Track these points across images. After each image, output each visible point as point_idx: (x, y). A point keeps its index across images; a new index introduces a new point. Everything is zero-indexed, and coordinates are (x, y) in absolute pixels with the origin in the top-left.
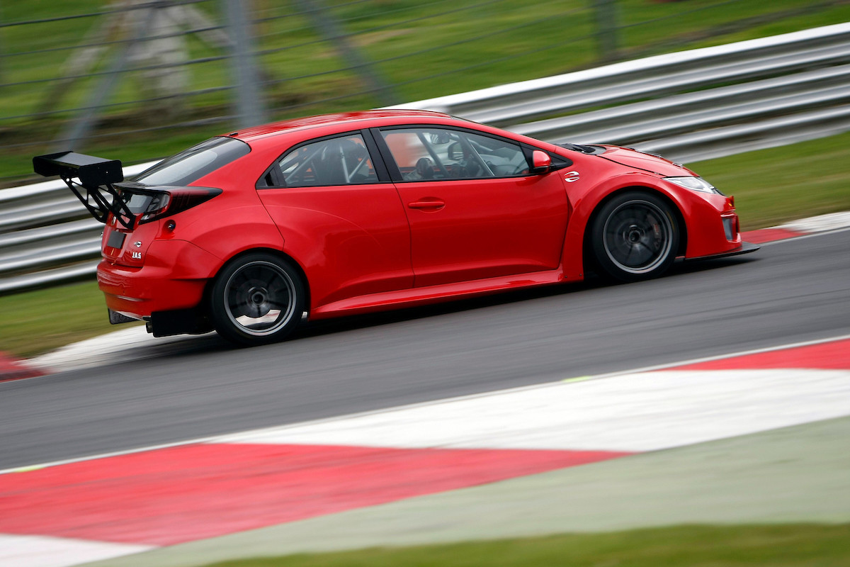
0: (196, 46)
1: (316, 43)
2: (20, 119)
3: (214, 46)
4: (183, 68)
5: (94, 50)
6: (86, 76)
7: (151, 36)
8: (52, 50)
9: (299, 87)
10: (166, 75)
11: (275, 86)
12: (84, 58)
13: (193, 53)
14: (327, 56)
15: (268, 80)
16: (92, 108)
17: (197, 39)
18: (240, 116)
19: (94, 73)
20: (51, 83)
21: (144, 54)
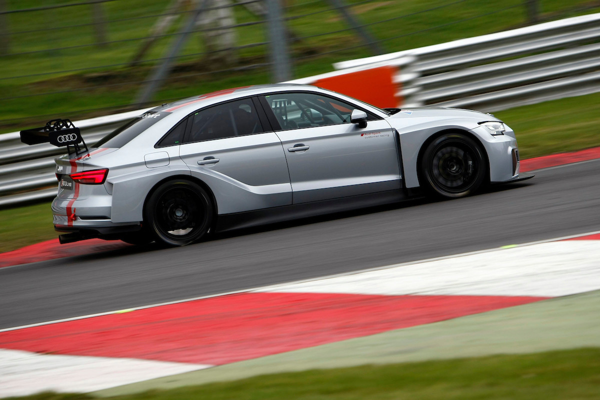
0: (243, 14)
1: (329, 11)
2: (120, 66)
3: (257, 14)
4: (231, 30)
5: (169, 18)
6: (163, 36)
7: (211, 7)
8: (143, 17)
9: (313, 43)
10: (223, 34)
11: (297, 41)
12: (164, 23)
13: (238, 19)
14: (335, 20)
15: (292, 38)
16: (168, 58)
17: (245, 9)
18: (271, 63)
19: (170, 33)
20: (142, 41)
21: (206, 20)
